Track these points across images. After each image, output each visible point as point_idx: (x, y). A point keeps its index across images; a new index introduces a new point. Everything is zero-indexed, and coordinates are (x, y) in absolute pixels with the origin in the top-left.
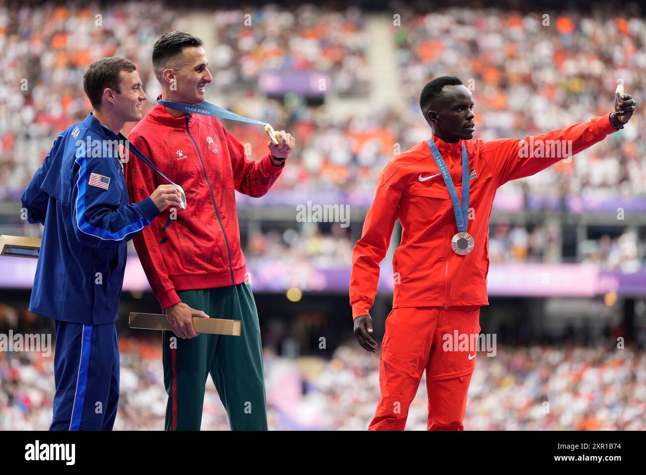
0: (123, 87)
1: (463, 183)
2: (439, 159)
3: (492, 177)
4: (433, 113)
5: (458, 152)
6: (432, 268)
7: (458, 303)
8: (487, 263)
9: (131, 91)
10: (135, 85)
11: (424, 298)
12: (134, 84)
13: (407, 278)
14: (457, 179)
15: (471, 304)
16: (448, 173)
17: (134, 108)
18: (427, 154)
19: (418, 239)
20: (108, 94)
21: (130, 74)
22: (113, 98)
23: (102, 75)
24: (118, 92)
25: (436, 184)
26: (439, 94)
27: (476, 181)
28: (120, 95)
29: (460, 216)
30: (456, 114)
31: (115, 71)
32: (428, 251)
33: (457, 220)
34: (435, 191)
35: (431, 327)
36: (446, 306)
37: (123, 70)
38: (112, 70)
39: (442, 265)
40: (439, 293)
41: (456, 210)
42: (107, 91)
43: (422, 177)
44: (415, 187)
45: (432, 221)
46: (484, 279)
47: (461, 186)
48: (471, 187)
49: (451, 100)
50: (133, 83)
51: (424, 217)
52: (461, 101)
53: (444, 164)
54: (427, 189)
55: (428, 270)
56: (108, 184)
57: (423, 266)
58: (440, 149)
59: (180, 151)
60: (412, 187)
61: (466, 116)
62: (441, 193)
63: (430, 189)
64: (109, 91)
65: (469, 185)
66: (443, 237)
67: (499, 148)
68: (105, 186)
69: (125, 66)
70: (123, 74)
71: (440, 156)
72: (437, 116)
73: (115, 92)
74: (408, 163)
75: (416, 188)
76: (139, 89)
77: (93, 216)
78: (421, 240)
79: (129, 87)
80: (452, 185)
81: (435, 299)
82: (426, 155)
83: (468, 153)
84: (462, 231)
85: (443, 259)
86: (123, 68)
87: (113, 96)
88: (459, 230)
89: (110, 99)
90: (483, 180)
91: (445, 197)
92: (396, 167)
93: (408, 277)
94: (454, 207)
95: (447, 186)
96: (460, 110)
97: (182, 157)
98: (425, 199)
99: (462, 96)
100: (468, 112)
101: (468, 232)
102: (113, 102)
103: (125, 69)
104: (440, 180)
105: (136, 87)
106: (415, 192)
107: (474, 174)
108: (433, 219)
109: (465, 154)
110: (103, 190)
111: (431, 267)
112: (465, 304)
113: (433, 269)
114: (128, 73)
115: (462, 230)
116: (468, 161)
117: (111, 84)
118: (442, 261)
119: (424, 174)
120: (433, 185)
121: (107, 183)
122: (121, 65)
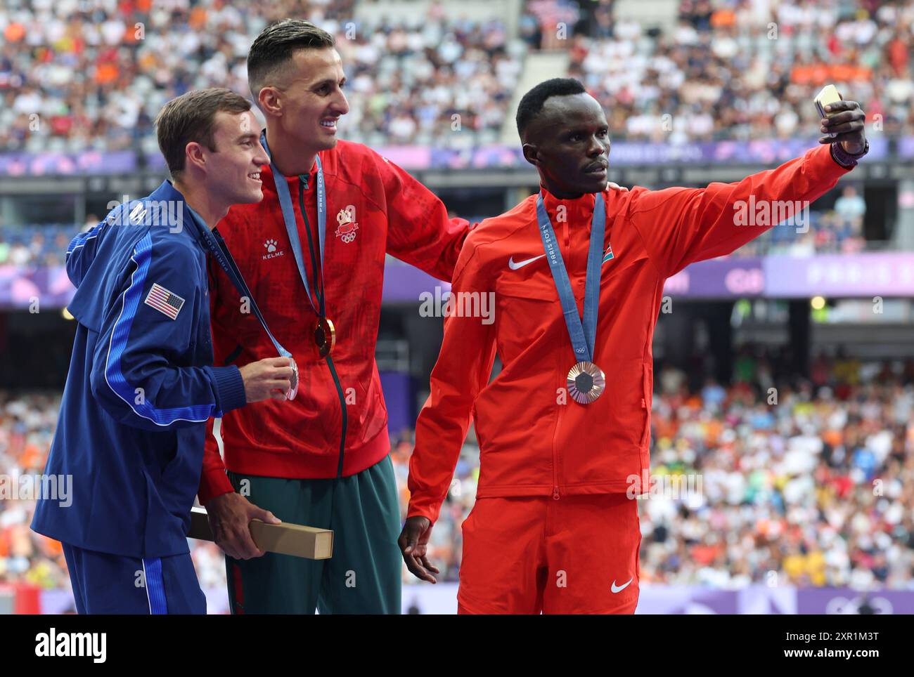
0: (220, 140)
1: (589, 272)
2: (545, 229)
3: (647, 258)
4: (532, 149)
5: (585, 214)
6: (534, 425)
7: (583, 490)
8: (642, 415)
9: (237, 148)
10: (245, 136)
11: (519, 481)
12: (240, 135)
13: (492, 444)
14: (575, 264)
15: (607, 490)
16: (560, 254)
17: (244, 178)
18: (528, 219)
19: (507, 373)
20: (193, 152)
21: (234, 118)
22: (204, 161)
23: (182, 119)
24: (213, 149)
25: (537, 273)
26: (538, 113)
27: (615, 264)
28: (215, 154)
29: (578, 333)
30: (567, 148)
31: (207, 112)
32: (523, 396)
33: (572, 340)
34: (535, 288)
35: (534, 533)
36: (555, 495)
37: (221, 110)
38: (201, 110)
39: (551, 420)
40: (544, 471)
41: (569, 321)
42: (191, 147)
43: (515, 261)
44: (502, 279)
45: (532, 341)
46: (636, 445)
47: (585, 275)
48: (603, 277)
49: (557, 121)
50: (239, 133)
51: (520, 335)
52: (573, 124)
53: (554, 237)
54: (522, 283)
55: (526, 429)
56: (179, 311)
57: (517, 423)
58: (550, 211)
59: (272, 241)
60: (498, 280)
61: (587, 150)
62: (543, 289)
63: (529, 283)
64: (196, 147)
65: (600, 272)
66: (553, 369)
67: (664, 206)
68: (173, 313)
69: (227, 103)
70: (222, 117)
71: (549, 223)
72: (539, 154)
73: (207, 150)
74: (493, 238)
75: (504, 282)
76: (256, 145)
77: (138, 367)
78: (513, 375)
79: (232, 140)
80: (565, 275)
81: (538, 483)
82: (528, 221)
83: (607, 215)
84: (583, 360)
85: (551, 409)
86: (222, 107)
87: (204, 156)
88: (578, 357)
89: (198, 163)
90: (630, 264)
91: (549, 296)
92: (472, 245)
93: (493, 441)
94: (566, 317)
95: (554, 278)
96: (574, 140)
97: (273, 253)
98: (518, 300)
99: (580, 115)
100: (591, 143)
101: (594, 362)
102: (204, 168)
103: (226, 108)
104: (543, 266)
105: (248, 140)
106: (503, 289)
107: (611, 255)
108: (532, 336)
109: (598, 217)
110: (165, 319)
111: (532, 424)
112: (595, 490)
113: (535, 427)
114: (231, 116)
115: (582, 357)
116: (604, 229)
117: (199, 134)
118: (551, 412)
119: (518, 257)
120: (535, 275)
121: (178, 308)
122: (218, 103)
